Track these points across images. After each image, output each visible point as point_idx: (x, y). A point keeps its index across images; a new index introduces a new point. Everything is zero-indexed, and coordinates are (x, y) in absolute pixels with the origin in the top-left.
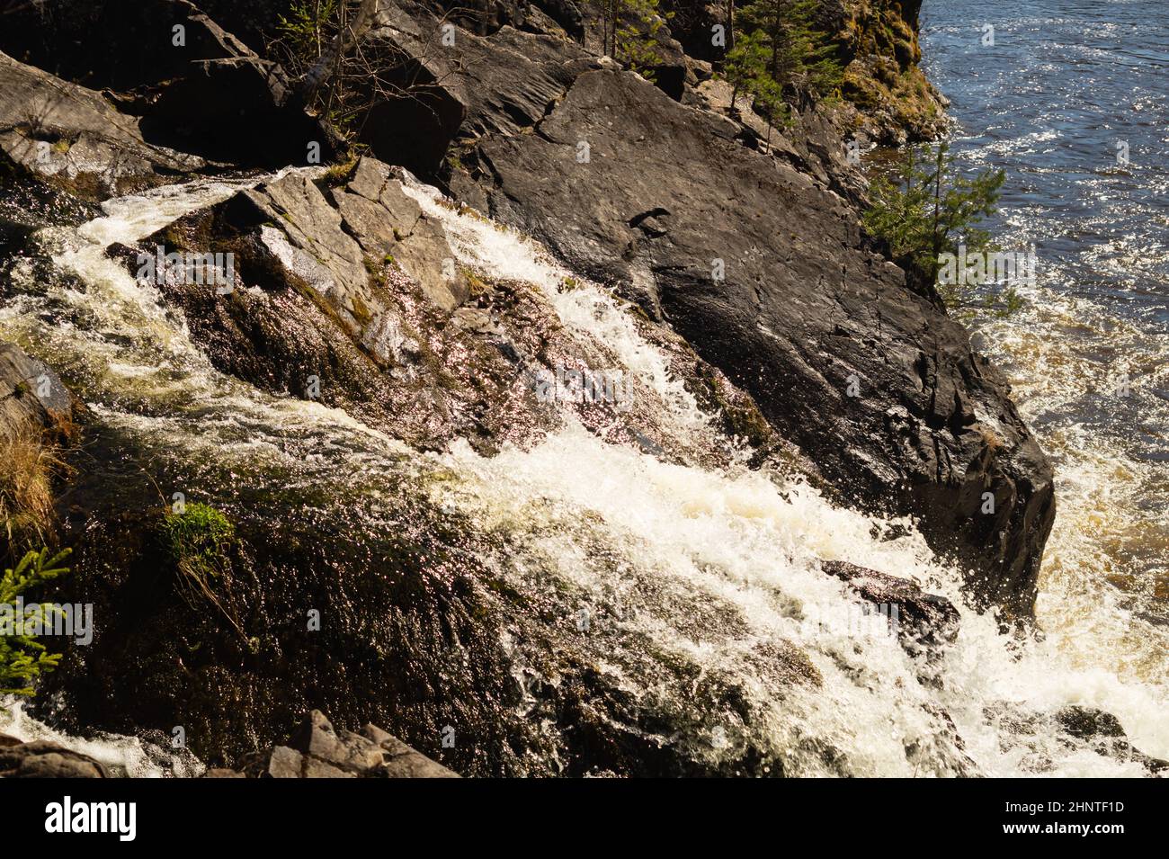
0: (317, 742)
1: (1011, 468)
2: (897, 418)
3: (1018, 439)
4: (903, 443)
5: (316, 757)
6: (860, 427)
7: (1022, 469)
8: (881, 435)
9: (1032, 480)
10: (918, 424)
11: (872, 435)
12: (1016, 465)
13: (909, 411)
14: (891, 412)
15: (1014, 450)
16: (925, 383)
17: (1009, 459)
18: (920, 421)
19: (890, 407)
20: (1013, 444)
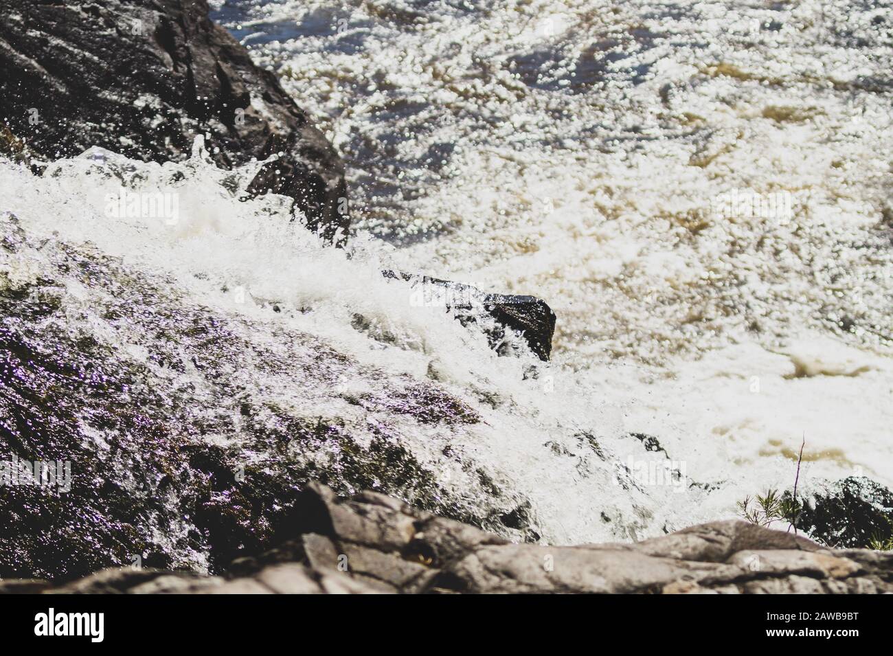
0: (340, 521)
1: (294, 162)
2: (149, 112)
3: (293, 123)
4: (163, 145)
5: (347, 541)
6: (102, 130)
7: (307, 162)
8: (133, 138)
9: (323, 176)
10: (178, 116)
11: (122, 139)
12: (298, 159)
13: (163, 100)
14: (139, 103)
15: (292, 138)
16: (175, 57)
17: (289, 152)
18: (180, 112)
19: (137, 98)
20: (289, 130)
